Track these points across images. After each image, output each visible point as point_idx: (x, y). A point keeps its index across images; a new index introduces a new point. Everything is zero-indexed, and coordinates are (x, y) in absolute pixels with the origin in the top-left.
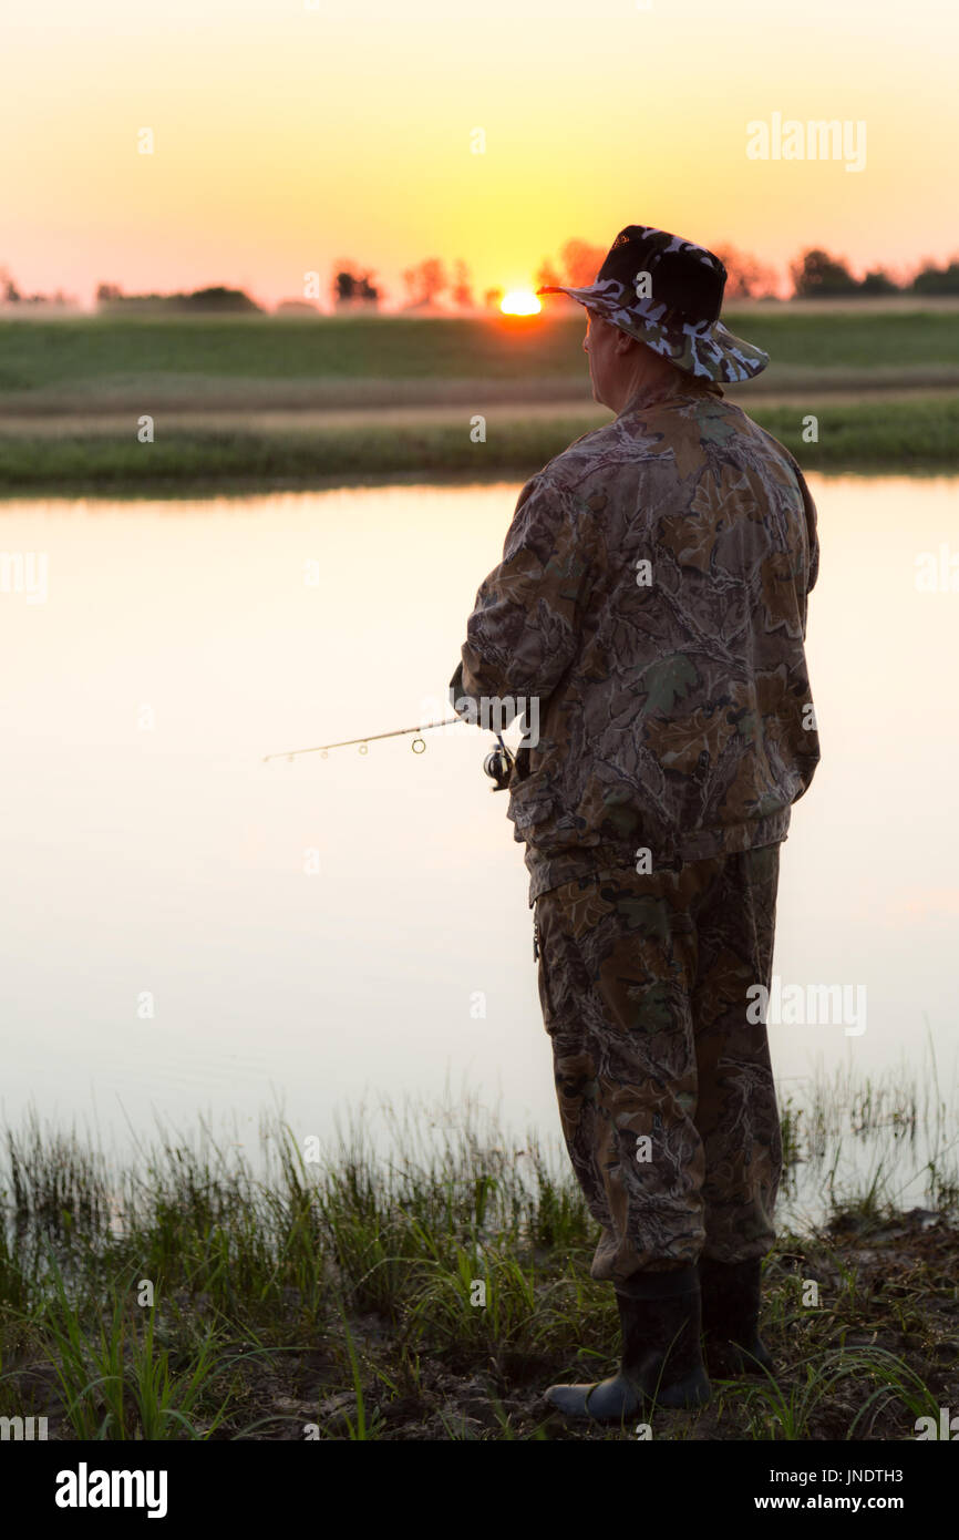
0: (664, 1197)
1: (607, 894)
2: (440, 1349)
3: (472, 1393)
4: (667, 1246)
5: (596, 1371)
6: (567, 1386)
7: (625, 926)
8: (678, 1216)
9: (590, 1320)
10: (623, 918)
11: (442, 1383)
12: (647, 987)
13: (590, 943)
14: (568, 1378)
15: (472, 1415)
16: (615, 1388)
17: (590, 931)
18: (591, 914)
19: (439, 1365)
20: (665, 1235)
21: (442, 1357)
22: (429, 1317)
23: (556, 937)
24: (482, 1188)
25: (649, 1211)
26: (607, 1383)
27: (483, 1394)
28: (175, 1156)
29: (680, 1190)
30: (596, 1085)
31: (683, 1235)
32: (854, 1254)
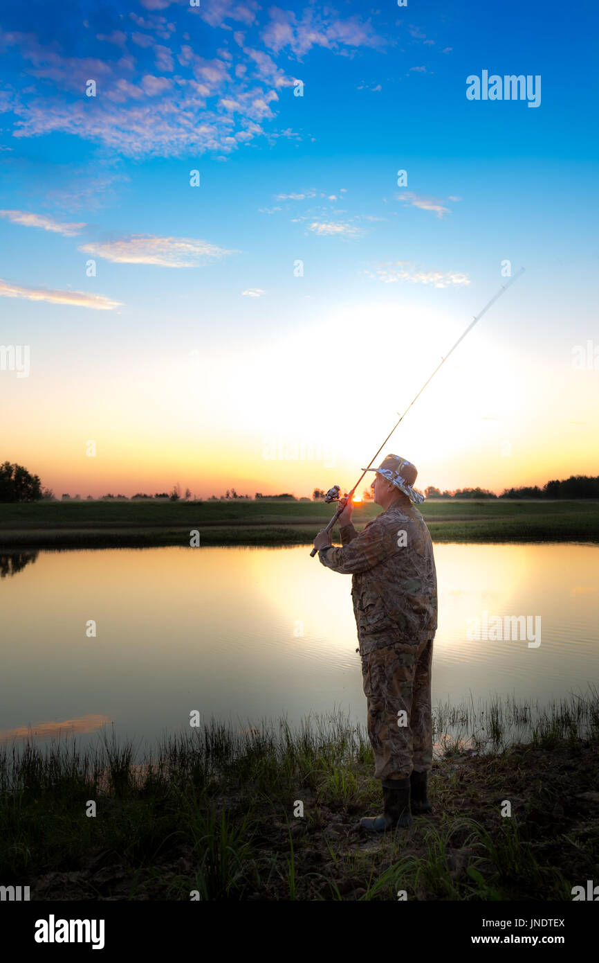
0: (402, 752)
1: (397, 652)
2: (328, 802)
3: (337, 822)
4: (401, 768)
5: (376, 811)
6: (366, 818)
7: (401, 663)
8: (406, 758)
9: (374, 793)
10: (401, 660)
11: (328, 817)
12: (405, 683)
13: (390, 668)
14: (367, 814)
15: (336, 831)
16: (381, 819)
17: (391, 664)
18: (392, 658)
19: (327, 809)
20: (401, 764)
21: (329, 806)
22: (325, 791)
23: (376, 665)
24: (343, 743)
25: (397, 756)
26: (379, 817)
27: (340, 822)
28: (253, 732)
29: (407, 750)
30: (383, 713)
31: (407, 765)
32: (453, 765)
